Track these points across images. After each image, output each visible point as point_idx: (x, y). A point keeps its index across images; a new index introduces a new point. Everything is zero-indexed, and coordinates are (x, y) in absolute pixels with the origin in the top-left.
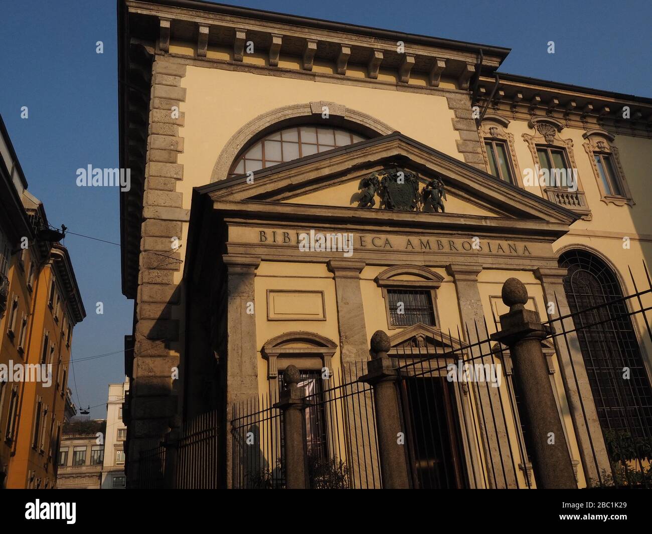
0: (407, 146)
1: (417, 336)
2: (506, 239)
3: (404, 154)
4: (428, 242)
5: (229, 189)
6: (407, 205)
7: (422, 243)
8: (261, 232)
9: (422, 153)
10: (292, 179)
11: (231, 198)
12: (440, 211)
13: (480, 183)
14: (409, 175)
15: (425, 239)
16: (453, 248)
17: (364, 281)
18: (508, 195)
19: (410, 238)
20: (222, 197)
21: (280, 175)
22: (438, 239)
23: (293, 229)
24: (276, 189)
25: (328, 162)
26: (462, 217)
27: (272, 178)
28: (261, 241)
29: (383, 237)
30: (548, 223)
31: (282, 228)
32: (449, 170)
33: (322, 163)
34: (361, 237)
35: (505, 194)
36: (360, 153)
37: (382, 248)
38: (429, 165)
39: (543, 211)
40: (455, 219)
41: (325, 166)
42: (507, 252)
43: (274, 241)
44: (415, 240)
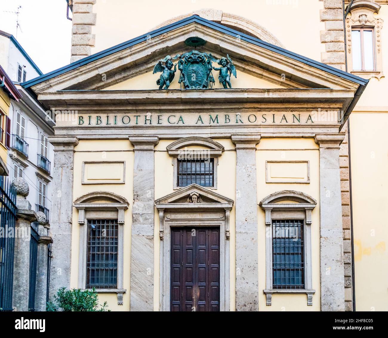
0: (203, 27)
1: (191, 195)
2: (292, 110)
3: (201, 36)
4: (217, 117)
5: (48, 83)
6: (200, 85)
7: (211, 118)
8: (80, 117)
9: (216, 33)
10: (99, 70)
11: (51, 90)
12: (228, 87)
13: (270, 57)
14: (203, 57)
15: (214, 115)
16: (239, 121)
17: (159, 152)
18: (296, 67)
19: (201, 114)
20: (43, 90)
21: (88, 67)
22: (226, 114)
23: (105, 113)
24: (86, 79)
25: (129, 51)
26: (246, 91)
27: (81, 70)
28: (80, 124)
29: (178, 115)
30: (332, 91)
31: (96, 113)
32: (241, 47)
33: (123, 53)
34: (159, 116)
35: (293, 66)
36: (158, 39)
37: (176, 125)
38: (223, 45)
39: (329, 80)
40: (239, 93)
41: (126, 55)
42: (290, 122)
43: (90, 124)
44: (205, 117)
